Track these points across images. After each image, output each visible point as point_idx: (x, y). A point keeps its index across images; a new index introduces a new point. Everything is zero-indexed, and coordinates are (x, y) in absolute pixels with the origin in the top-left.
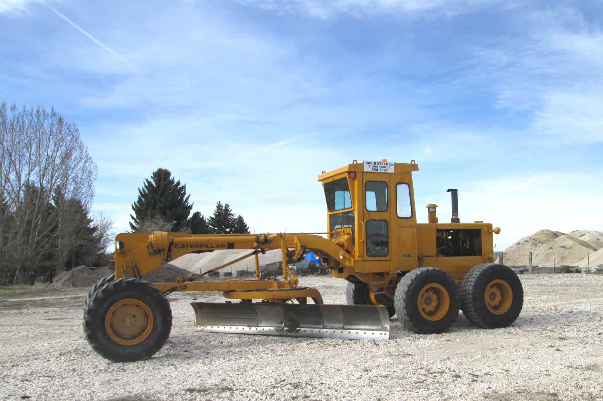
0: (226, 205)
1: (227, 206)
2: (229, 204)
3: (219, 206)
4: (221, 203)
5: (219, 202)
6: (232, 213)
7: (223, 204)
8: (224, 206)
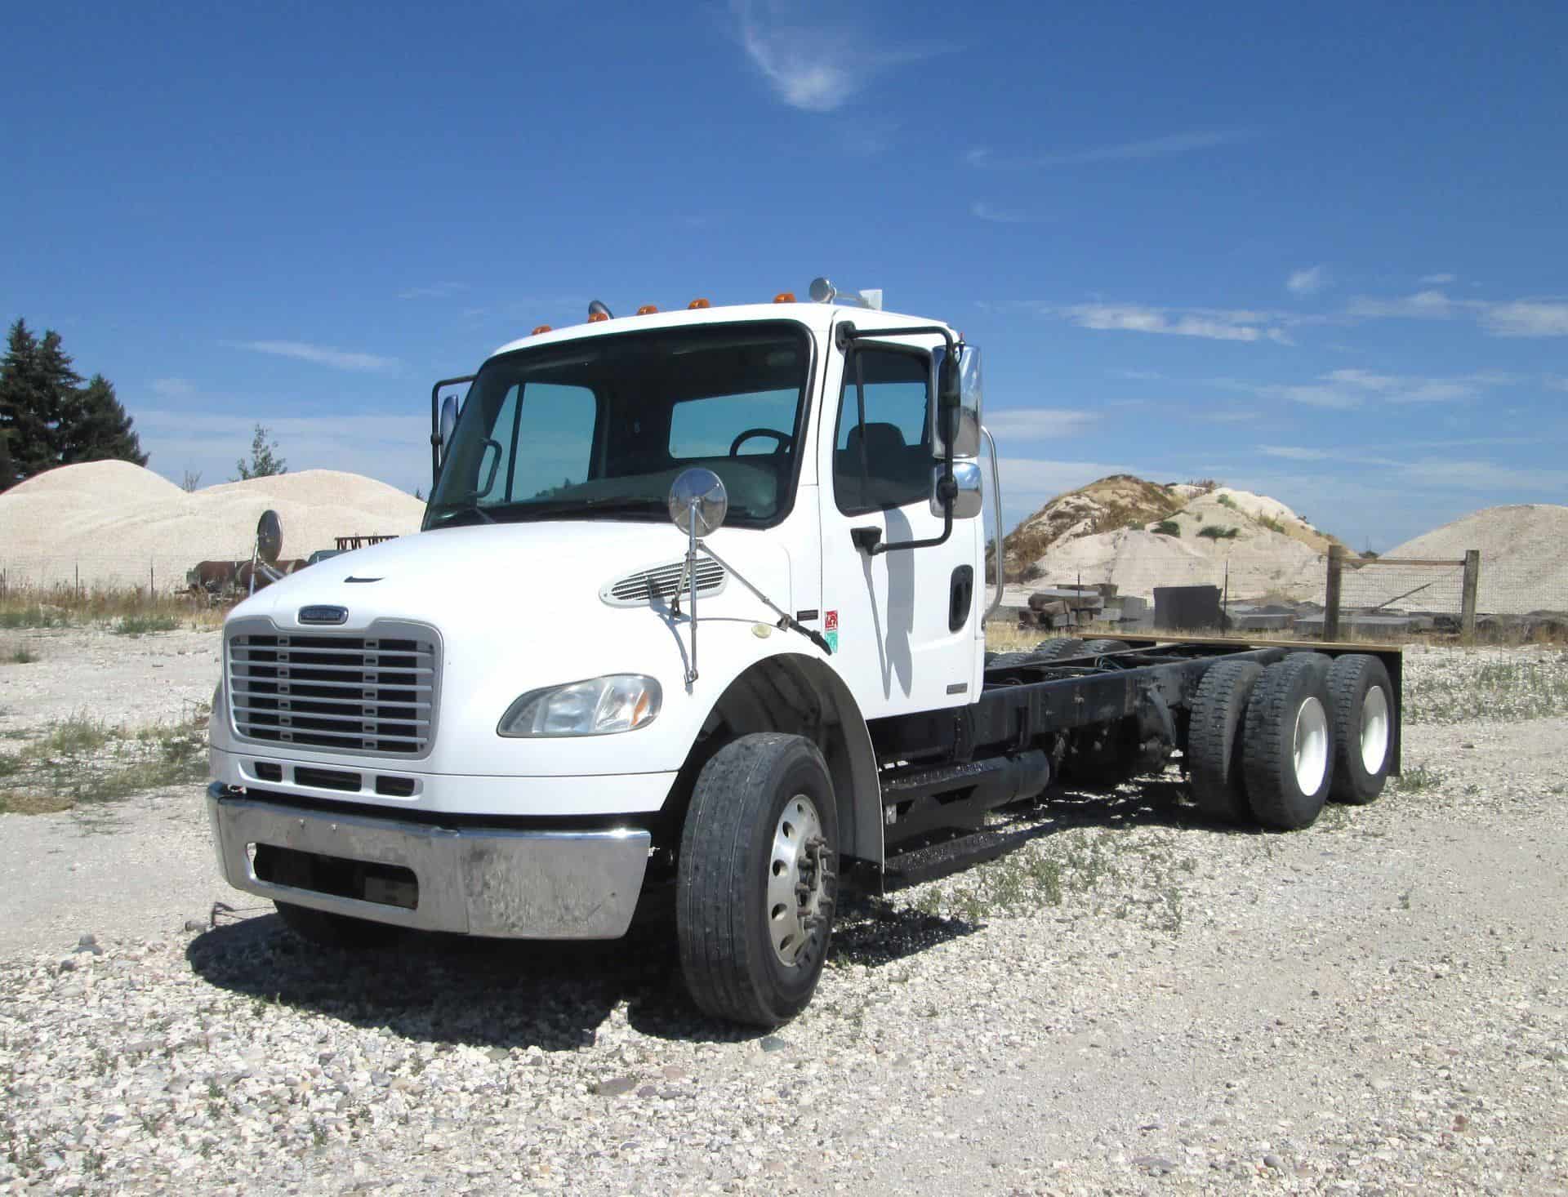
0: (49, 335)
1: (52, 340)
2: (59, 333)
3: (20, 338)
4: (28, 327)
5: (21, 323)
6: (73, 367)
7: (38, 334)
8: (42, 337)
